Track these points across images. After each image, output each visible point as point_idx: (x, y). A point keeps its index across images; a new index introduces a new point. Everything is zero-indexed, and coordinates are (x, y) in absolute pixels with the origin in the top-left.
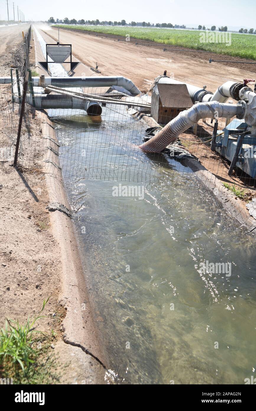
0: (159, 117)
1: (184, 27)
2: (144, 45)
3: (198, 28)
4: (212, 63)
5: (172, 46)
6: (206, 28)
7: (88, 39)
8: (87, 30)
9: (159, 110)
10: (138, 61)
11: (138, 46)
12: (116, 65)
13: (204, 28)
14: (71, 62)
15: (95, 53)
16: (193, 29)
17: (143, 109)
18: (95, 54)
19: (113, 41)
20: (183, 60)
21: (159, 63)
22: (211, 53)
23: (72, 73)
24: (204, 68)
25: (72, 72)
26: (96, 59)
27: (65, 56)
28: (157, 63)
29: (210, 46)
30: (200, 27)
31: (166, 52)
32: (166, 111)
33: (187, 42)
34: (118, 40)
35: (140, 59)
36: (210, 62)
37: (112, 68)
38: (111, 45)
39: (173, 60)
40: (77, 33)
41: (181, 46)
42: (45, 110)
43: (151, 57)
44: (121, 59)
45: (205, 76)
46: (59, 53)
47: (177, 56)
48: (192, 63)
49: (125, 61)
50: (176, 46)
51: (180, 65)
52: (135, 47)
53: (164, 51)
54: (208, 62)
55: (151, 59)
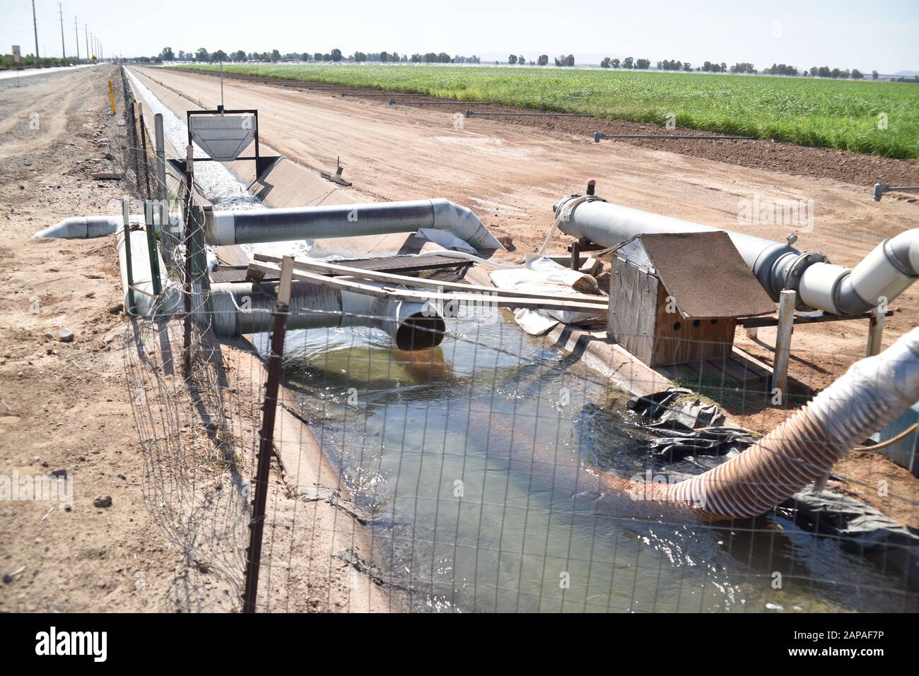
0: (656, 349)
1: (475, 60)
2: (410, 104)
3: (507, 60)
4: (602, 141)
5: (478, 104)
6: (527, 61)
7: (268, 94)
8: (257, 75)
9: (656, 324)
10: (420, 147)
11: (396, 109)
12: (369, 160)
13: (522, 61)
14: (257, 158)
15: (298, 128)
16: (497, 63)
17: (575, 317)
18: (302, 132)
19: (331, 98)
20: (526, 137)
21: (475, 150)
22: (580, 117)
23: (262, 187)
24: (591, 156)
25: (262, 183)
26: (309, 145)
27: (239, 142)
28: (467, 148)
29: (572, 101)
30: (513, 59)
31: (474, 120)
32: (677, 326)
33: (513, 93)
34: (343, 95)
35: (421, 140)
36: (597, 141)
37: (364, 168)
38: (331, 107)
39: (504, 140)
40: (236, 83)
41: (500, 103)
42: (246, 336)
43: (446, 135)
44: (372, 141)
45: (616, 180)
46: (223, 134)
47: (506, 129)
48: (554, 144)
49: (388, 148)
50: (488, 104)
51: (528, 150)
52: (390, 110)
53: (467, 117)
54: (593, 140)
55: (448, 138)
